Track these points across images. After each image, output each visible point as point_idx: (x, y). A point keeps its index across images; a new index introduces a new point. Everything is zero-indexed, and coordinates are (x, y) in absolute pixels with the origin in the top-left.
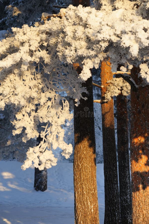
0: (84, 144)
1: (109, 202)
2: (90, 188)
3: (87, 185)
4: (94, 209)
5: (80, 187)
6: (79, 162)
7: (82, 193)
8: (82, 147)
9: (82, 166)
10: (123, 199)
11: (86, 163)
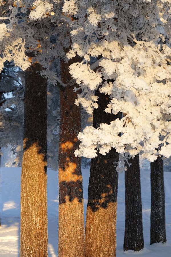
0: (31, 151)
1: (130, 216)
2: (36, 199)
3: (33, 197)
4: (40, 224)
5: (25, 199)
6: (26, 171)
7: (27, 206)
8: (29, 154)
9: (28, 175)
10: (154, 212)
11: (33, 172)
